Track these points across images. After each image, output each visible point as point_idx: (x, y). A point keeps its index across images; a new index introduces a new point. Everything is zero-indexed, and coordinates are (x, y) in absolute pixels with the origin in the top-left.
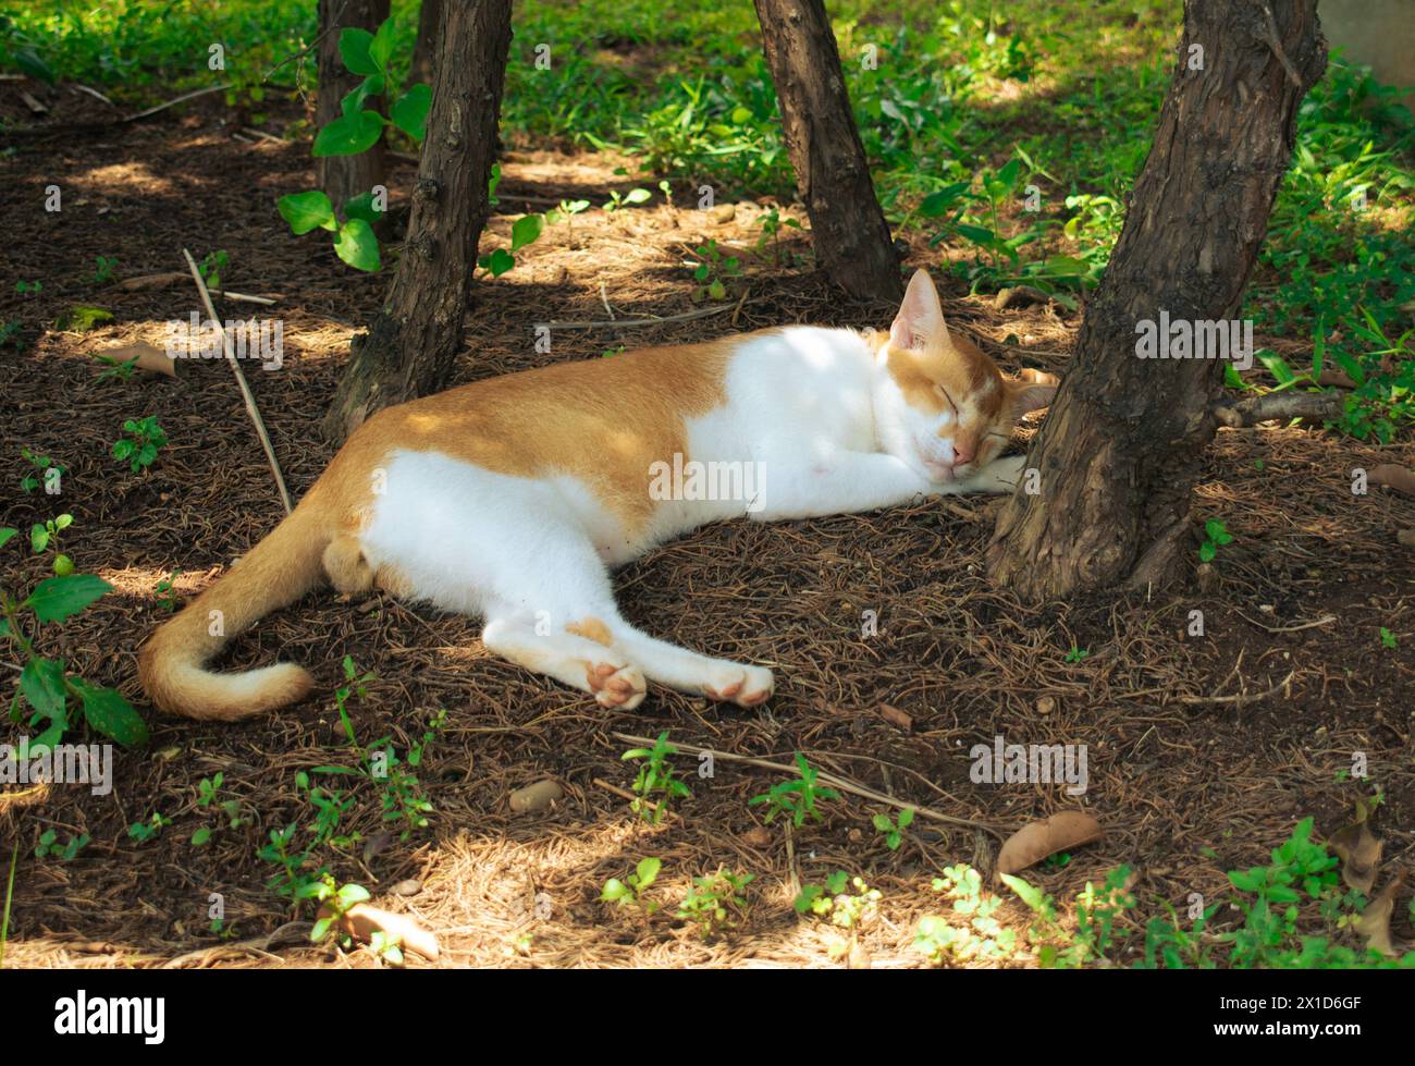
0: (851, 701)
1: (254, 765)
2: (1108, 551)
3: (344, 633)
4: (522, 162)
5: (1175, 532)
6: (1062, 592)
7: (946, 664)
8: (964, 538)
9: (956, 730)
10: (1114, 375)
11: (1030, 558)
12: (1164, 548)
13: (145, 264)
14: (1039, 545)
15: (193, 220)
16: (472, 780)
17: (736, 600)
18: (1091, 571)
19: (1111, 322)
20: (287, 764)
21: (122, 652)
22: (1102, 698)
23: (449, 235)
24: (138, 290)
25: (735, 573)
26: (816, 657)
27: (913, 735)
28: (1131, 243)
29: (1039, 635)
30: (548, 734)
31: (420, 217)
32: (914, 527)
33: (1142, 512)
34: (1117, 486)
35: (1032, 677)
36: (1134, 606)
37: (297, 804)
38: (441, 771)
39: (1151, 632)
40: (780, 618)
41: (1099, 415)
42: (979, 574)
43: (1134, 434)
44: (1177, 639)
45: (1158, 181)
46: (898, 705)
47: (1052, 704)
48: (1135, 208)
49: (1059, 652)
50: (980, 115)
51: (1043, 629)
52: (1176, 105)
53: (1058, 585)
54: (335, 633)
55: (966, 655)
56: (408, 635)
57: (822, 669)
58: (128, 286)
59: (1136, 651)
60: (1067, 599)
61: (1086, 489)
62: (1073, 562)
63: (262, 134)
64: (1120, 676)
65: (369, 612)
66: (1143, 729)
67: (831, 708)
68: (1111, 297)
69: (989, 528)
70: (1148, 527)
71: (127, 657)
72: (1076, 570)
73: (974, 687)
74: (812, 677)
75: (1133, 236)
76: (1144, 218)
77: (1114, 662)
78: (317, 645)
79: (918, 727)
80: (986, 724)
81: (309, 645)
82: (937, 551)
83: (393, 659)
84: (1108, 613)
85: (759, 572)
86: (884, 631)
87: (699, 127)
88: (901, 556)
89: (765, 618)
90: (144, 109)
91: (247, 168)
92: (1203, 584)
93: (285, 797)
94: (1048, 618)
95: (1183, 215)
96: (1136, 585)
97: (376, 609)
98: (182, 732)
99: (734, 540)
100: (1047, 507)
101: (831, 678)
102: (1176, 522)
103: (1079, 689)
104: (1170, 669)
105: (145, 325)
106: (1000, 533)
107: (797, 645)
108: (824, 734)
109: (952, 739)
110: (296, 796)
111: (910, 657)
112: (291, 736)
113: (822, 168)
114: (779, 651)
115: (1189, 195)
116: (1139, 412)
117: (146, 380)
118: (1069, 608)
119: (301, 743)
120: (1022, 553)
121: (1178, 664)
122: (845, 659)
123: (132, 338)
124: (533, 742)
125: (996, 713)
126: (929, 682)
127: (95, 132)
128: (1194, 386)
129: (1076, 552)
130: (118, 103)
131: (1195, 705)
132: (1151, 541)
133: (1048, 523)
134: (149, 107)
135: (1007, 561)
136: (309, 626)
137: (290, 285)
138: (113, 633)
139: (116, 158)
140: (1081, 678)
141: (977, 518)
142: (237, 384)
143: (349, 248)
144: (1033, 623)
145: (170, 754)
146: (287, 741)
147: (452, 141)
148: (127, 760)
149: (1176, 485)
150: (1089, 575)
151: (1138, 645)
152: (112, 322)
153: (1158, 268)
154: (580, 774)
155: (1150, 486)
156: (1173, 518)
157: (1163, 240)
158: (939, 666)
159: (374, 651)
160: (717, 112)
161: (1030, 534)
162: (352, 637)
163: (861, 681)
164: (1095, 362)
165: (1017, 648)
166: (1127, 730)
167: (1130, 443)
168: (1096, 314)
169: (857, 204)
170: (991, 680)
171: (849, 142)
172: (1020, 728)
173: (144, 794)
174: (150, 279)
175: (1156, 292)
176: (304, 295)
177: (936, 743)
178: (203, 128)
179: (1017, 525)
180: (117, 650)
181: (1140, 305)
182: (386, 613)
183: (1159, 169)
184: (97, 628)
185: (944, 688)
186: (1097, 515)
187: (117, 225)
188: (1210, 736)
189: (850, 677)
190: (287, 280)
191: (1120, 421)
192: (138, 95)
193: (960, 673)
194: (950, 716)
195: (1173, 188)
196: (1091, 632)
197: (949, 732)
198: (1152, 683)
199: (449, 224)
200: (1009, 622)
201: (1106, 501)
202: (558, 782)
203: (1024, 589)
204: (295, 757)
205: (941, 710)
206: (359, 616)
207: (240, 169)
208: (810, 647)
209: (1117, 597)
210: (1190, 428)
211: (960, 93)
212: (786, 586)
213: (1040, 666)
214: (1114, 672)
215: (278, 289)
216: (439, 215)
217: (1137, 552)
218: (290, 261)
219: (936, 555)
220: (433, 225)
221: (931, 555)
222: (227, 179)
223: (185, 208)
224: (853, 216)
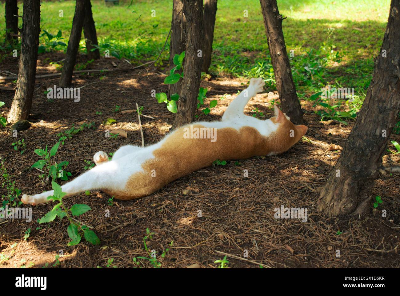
0: (278, 243)
1: (125, 253)
2: (349, 205)
3: (153, 215)
4: (221, 80)
5: (367, 200)
6: (336, 215)
7: (304, 233)
8: (312, 196)
9: (305, 255)
10: (352, 160)
11: (328, 205)
12: (364, 204)
13: (128, 106)
14: (331, 202)
15: (142, 95)
16: (178, 262)
17: (251, 211)
18: (344, 210)
19: (352, 146)
20: (132, 253)
21: (99, 217)
22: (345, 247)
23: (187, 111)
24: (124, 114)
25: (253, 203)
26: (270, 230)
27: (294, 255)
28: (358, 126)
29: (330, 226)
30: (199, 249)
31: (180, 106)
32: (299, 192)
33: (358, 195)
34: (352, 188)
35: (327, 239)
36: (355, 220)
37: (133, 265)
38: (171, 258)
39: (360, 228)
40: (262, 217)
41: (348, 170)
42: (315, 207)
43: (357, 175)
44: (366, 230)
45: (365, 110)
46: (291, 245)
47: (331, 248)
48: (359, 116)
49: (335, 232)
50: (329, 70)
51: (331, 225)
52: (371, 90)
53: (335, 213)
54: (150, 215)
55: (310, 231)
56: (168, 216)
57: (272, 233)
58: (122, 113)
59: (355, 233)
60: (337, 217)
61: (344, 188)
62: (339, 207)
63: (162, 73)
64: (351, 240)
65: (159, 210)
66: (356, 257)
67: (273, 245)
68: (352, 140)
69: (318, 195)
70: (360, 198)
71: (99, 219)
72: (340, 209)
73: (311, 241)
74: (269, 235)
75: (358, 124)
76: (361, 120)
77: (349, 235)
78: (146, 218)
79: (295, 253)
80: (314, 253)
81: (143, 218)
82: (305, 199)
83: (163, 223)
84: (348, 222)
85: (258, 203)
86: (289, 223)
87: (262, 73)
88: (295, 200)
89: (258, 217)
90: (138, 66)
91: (157, 81)
92: (374, 214)
93: (131, 263)
94: (332, 222)
95: (372, 120)
96: (356, 214)
97: (161, 209)
98: (109, 241)
99: (253, 193)
100: (333, 192)
101: (274, 236)
102: (367, 198)
103: (339, 243)
104: (364, 239)
105: (124, 123)
106: (321, 197)
107: (266, 226)
108: (270, 253)
109: (304, 257)
110: (133, 263)
111: (295, 231)
112: (135, 245)
113: (285, 91)
114: (261, 227)
115: (374, 114)
116: (358, 170)
117: (120, 139)
118: (338, 219)
119: (137, 247)
120: (326, 203)
121: (366, 237)
122: (278, 231)
123: (120, 127)
124: (195, 251)
125: (316, 250)
126: (299, 239)
127: (126, 71)
128: (373, 164)
129: (340, 204)
130: (133, 64)
131: (370, 251)
132: (361, 202)
133: (333, 196)
134: (139, 65)
135: (322, 205)
136: (144, 213)
137: (160, 113)
138: (97, 211)
139: (129, 78)
140: (340, 240)
141: (315, 191)
142: (141, 141)
143: (171, 107)
144: (328, 223)
145: (105, 248)
146: (134, 246)
147: (188, 88)
148: (95, 248)
149: (368, 188)
150: (344, 211)
151: (356, 231)
152: (116, 123)
153: (365, 133)
154: (205, 262)
155: (361, 188)
156: (367, 196)
157: (366, 126)
158: (302, 234)
159: (159, 221)
160: (267, 69)
161: (328, 199)
162: (154, 216)
163: (282, 238)
164: (347, 156)
165: (323, 230)
166: (351, 257)
167: (356, 177)
168: (348, 143)
169: (293, 100)
170: (316, 239)
171: (291, 85)
172: (322, 254)
173: (97, 259)
174: (128, 111)
175: (364, 139)
176: (162, 116)
177: (300, 258)
178: (149, 71)
179: (325, 195)
180: (98, 216)
181: (360, 142)
182: (163, 210)
183: (366, 107)
184: (94, 210)
185: (303, 241)
186: (346, 196)
187: (125, 96)
188: (374, 261)
189: (278, 236)
190: (159, 112)
191: (353, 172)
192: (137, 62)
193: (308, 237)
194: (304, 250)
195: (370, 112)
196: (343, 227)
197: (303, 255)
198: (359, 242)
199: (187, 108)
200: (322, 222)
201: (349, 192)
202: (199, 264)
203: (326, 213)
204: (135, 252)
205: (302, 248)
206: (156, 211)
207: (155, 82)
208: (269, 227)
209: (351, 217)
210: (372, 174)
211: (324, 65)
212: (265, 208)
213: (329, 235)
214: (349, 239)
215: (156, 114)
216: (185, 106)
217: (357, 205)
218: (161, 107)
219: (304, 201)
220: (183, 108)
221: (303, 201)
222: (152, 84)
223: (141, 92)
224: (292, 103)
